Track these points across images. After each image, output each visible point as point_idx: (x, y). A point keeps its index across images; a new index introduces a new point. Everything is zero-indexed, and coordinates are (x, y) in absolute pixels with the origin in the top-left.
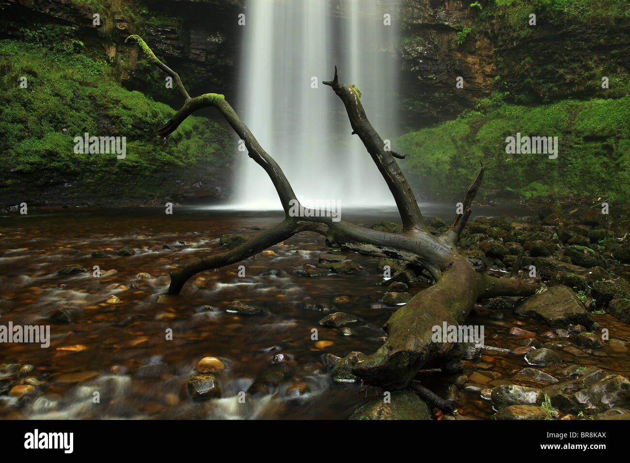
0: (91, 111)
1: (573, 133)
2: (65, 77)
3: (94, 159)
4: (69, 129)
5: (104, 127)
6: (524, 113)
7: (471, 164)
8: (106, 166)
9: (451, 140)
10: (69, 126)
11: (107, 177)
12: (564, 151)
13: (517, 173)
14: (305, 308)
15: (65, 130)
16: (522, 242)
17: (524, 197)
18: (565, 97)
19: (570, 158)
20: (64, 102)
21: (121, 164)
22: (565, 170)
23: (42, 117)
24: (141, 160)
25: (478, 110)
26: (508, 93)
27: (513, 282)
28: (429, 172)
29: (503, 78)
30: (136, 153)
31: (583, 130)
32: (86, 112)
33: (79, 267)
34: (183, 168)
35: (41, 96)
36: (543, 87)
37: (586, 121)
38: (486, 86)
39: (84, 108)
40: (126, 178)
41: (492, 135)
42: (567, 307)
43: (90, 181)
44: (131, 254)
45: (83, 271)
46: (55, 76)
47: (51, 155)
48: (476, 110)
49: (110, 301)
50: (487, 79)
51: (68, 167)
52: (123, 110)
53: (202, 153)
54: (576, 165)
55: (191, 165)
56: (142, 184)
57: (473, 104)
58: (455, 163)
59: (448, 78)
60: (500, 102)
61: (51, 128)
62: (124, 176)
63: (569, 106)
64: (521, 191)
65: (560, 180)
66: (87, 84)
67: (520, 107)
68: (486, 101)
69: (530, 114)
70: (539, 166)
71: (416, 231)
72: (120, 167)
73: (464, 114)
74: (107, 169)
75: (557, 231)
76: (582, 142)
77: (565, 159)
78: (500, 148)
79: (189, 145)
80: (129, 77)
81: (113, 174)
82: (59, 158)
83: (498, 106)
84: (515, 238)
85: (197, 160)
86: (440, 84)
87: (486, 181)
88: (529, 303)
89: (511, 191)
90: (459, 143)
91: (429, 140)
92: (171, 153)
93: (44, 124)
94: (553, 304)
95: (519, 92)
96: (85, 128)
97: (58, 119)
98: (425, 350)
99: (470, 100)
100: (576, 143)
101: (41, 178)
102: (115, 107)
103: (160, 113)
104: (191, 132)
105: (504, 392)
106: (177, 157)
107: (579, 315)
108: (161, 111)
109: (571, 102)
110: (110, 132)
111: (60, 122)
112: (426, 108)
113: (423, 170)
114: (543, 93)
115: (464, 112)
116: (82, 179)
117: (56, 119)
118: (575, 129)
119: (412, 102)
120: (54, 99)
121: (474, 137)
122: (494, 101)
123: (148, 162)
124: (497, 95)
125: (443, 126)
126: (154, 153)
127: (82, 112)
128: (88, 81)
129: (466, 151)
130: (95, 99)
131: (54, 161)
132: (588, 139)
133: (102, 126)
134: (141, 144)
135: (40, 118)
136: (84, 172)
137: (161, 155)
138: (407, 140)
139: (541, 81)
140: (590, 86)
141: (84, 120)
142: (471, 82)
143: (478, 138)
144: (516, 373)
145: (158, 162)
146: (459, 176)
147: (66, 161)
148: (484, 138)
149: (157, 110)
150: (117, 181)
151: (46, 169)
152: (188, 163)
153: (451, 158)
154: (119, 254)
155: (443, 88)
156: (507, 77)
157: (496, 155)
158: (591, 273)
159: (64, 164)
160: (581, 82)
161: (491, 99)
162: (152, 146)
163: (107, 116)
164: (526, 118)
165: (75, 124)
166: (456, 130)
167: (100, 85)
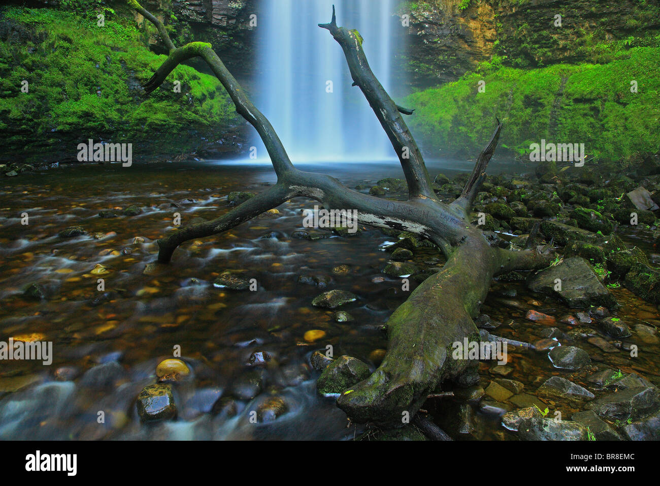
0: (122, 74)
1: (564, 95)
2: (98, 43)
3: (126, 118)
4: (103, 91)
5: (134, 89)
6: (520, 76)
7: (471, 123)
8: (137, 125)
9: (453, 100)
10: (103, 89)
11: (138, 135)
12: (555, 112)
13: (512, 131)
14: (300, 281)
15: (99, 92)
16: (525, 202)
17: (519, 154)
18: (558, 61)
19: (560, 119)
20: (97, 66)
21: (150, 123)
22: (556, 129)
23: (78, 81)
24: (168, 119)
25: (478, 72)
26: (506, 57)
27: (528, 255)
28: (432, 130)
29: (502, 42)
30: (164, 113)
31: (573, 92)
32: (118, 75)
33: (79, 228)
34: (207, 126)
35: (77, 61)
36: (538, 52)
37: (576, 84)
38: (486, 50)
39: (116, 71)
40: (156, 136)
41: (490, 96)
42: (587, 285)
43: (123, 139)
44: (137, 213)
45: (83, 234)
46: (88, 42)
47: (87, 115)
48: (476, 72)
49: (94, 272)
50: (487, 43)
51: (103, 126)
52: (151, 72)
53: (225, 112)
54: (565, 125)
55: (214, 124)
56: (170, 141)
57: (474, 66)
58: (456, 121)
59: (452, 42)
60: (498, 65)
61: (86, 91)
62: (154, 134)
63: (561, 70)
64: (516, 148)
65: (551, 139)
66: (118, 49)
67: (516, 70)
68: (486, 64)
69: (526, 77)
70: (533, 126)
71: (425, 198)
72: (150, 125)
73: (466, 76)
74: (138, 127)
75: (556, 190)
76: (572, 103)
77: (556, 119)
78: (498, 108)
79: (213, 105)
80: (156, 41)
81: (144, 132)
82: (94, 118)
83: (497, 69)
84: (519, 197)
85: (220, 118)
86: (444, 48)
87: (484, 139)
88: (544, 277)
89: (507, 148)
90: (461, 103)
91: (434, 100)
92: (196, 112)
93: (80, 86)
94: (570, 280)
95: (516, 56)
96: (117, 90)
97: (92, 82)
98: (435, 377)
99: (472, 63)
100: (567, 105)
101: (79, 137)
102: (144, 70)
103: (186, 75)
104: (214, 92)
105: (536, 429)
106: (202, 116)
107: (602, 295)
108: (186, 73)
109: (564, 66)
110: (140, 93)
111: (95, 85)
112: (431, 70)
113: (427, 127)
114: (538, 58)
115: (465, 74)
116: (116, 137)
117: (91, 82)
118: (566, 92)
119: (418, 65)
120: (89, 64)
121: (474, 97)
122: (494, 64)
123: (175, 121)
124: (497, 59)
125: (447, 87)
126: (180, 113)
127: (114, 75)
128: (119, 46)
129: (466, 110)
130: (125, 62)
131: (90, 121)
132: (577, 101)
133: (132, 87)
134: (168, 104)
135: (77, 82)
136: (118, 130)
137: (187, 114)
138: (413, 100)
139: (537, 46)
140: (581, 52)
141: (116, 83)
142: (473, 46)
143: (477, 98)
144: (542, 382)
145: (184, 120)
146: (460, 134)
147: (101, 121)
148: (483, 99)
149: (182, 72)
150: (147, 138)
151: (83, 129)
152: (212, 121)
153: (453, 116)
154: (125, 214)
155: (447, 51)
156: (505, 41)
157: (494, 114)
158: (607, 242)
159: (99, 124)
160: (572, 47)
161: (490, 62)
162: (178, 106)
163: (137, 79)
164: (521, 80)
165: (108, 87)
166: (458, 91)
167: (129, 49)
